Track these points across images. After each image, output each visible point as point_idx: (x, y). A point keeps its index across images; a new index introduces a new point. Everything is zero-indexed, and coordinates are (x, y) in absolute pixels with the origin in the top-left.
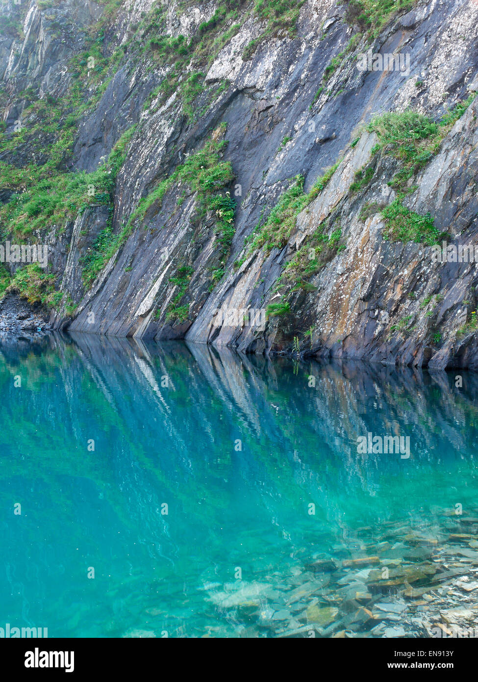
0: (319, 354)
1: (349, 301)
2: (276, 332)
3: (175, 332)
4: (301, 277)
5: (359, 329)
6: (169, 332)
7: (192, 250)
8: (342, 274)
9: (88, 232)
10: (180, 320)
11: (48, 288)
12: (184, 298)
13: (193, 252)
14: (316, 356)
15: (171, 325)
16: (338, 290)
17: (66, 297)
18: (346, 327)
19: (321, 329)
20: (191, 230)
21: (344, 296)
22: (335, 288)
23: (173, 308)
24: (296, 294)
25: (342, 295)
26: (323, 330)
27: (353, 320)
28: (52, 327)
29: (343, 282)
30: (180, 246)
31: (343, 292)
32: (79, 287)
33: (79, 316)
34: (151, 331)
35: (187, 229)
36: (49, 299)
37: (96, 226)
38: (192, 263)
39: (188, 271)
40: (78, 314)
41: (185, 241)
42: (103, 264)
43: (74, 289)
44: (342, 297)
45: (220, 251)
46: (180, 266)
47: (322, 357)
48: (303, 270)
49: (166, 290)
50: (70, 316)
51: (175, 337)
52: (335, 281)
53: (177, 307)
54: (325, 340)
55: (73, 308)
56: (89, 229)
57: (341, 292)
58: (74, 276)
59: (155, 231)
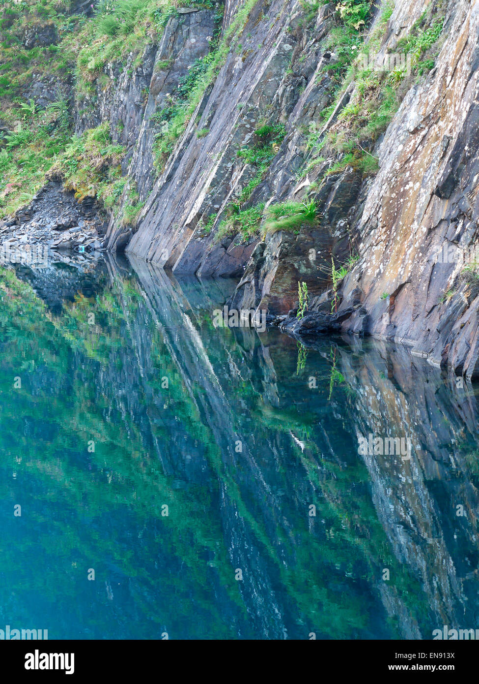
0: (346, 325)
1: (418, 196)
2: (276, 269)
3: (231, 261)
4: (357, 139)
5: (422, 268)
6: (219, 262)
7: (284, 90)
8: (416, 131)
9: (172, 63)
10: (242, 236)
11: (111, 172)
12: (259, 190)
13: (287, 94)
14: (339, 331)
15: (225, 247)
16: (403, 170)
17: (129, 187)
18: (403, 262)
19: (364, 266)
20: (287, 47)
21: (411, 184)
22: (398, 165)
23: (236, 211)
24: (335, 180)
25: (407, 183)
26: (367, 269)
27: (417, 245)
28: (105, 246)
29: (415, 152)
30: (266, 82)
31: (411, 175)
32: (150, 169)
33: (142, 225)
34: (192, 258)
35: (280, 47)
36: (107, 192)
37: (188, 51)
38: (287, 117)
39: (277, 134)
40: (141, 222)
41: (275, 70)
42: (182, 124)
43: (142, 172)
44: (407, 187)
45: (327, 89)
46: (262, 124)
47: (350, 333)
48: (364, 123)
49: (231, 173)
50: (129, 225)
51: (230, 271)
52: (401, 147)
53: (244, 209)
54: (367, 291)
55: (135, 210)
56: (175, 57)
57: (408, 174)
58: (144, 149)
59: (249, 53)
